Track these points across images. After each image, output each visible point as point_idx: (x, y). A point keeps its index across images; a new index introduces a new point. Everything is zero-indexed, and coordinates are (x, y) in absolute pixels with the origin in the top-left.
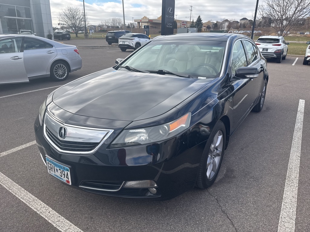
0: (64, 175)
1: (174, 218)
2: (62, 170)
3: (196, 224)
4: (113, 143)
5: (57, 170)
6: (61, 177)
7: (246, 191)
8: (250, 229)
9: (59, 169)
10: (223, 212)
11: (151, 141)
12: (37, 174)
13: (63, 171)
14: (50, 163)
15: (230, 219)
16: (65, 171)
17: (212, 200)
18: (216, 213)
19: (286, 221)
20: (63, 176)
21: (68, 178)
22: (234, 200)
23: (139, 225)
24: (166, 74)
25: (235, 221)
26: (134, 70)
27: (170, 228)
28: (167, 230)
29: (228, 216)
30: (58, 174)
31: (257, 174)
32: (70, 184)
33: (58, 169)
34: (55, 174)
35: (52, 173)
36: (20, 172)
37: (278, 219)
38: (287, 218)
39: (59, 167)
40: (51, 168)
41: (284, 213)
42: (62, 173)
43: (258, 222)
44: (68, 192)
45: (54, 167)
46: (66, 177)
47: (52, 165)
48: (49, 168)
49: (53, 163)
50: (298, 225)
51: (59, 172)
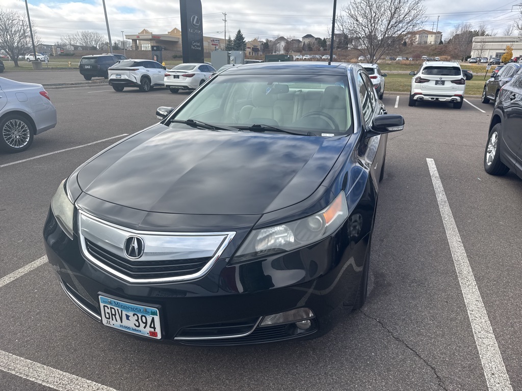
0: (146, 323)
1: (332, 363)
2: (140, 316)
3: (368, 365)
4: (238, 254)
5: (128, 317)
6: (137, 328)
7: (414, 303)
8: (443, 358)
9: (134, 315)
10: (397, 339)
11: (300, 243)
12: (53, 332)
13: (142, 316)
14: (109, 306)
15: (411, 347)
16: (147, 316)
17: (373, 325)
18: (388, 343)
19: (483, 336)
20: (142, 325)
21: (154, 328)
22: (404, 319)
23: (282, 385)
24: (265, 132)
25: (419, 350)
26: (206, 126)
27: (333, 379)
28: (330, 384)
29: (406, 345)
30: (130, 323)
31: (418, 275)
32: (159, 337)
33: (131, 314)
34: (121, 324)
35: (115, 324)
36: (16, 334)
37: (473, 336)
38: (482, 332)
39: (133, 309)
40: (112, 315)
41: (477, 326)
42: (140, 320)
43: (450, 345)
44: (132, 354)
45: (122, 311)
46: (150, 327)
47: (116, 308)
48: (107, 316)
49: (117, 305)
50: (500, 339)
51: (133, 319)
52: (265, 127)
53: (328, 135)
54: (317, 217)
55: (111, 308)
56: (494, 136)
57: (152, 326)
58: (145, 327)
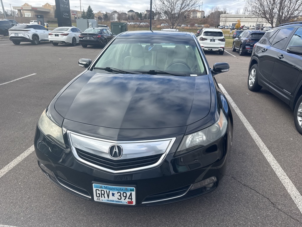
0: (126, 197)
1: (218, 203)
2: (122, 193)
3: (236, 201)
4: (179, 150)
5: (113, 195)
6: (119, 200)
7: (245, 164)
8: (270, 192)
9: (118, 193)
10: (245, 185)
14: (100, 189)
15: (253, 189)
16: (127, 193)
17: (230, 179)
18: (241, 188)
19: (283, 178)
20: (123, 198)
21: (131, 199)
22: (244, 174)
23: (198, 220)
25: (257, 189)
27: (222, 212)
28: (222, 215)
29: (250, 188)
30: (114, 198)
31: (240, 149)
32: (134, 203)
33: (115, 192)
34: (108, 199)
35: (104, 200)
36: (20, 214)
37: (279, 179)
38: (282, 176)
39: (117, 189)
40: (102, 194)
41: (278, 173)
42: (122, 196)
43: (270, 185)
45: (109, 192)
46: (129, 198)
47: (105, 190)
48: (98, 195)
49: (107, 188)
50: (291, 178)
51: (117, 196)
52: (157, 71)
53: (194, 75)
54: (216, 125)
55: (101, 190)
56: (253, 71)
57: (130, 198)
58: (125, 199)
